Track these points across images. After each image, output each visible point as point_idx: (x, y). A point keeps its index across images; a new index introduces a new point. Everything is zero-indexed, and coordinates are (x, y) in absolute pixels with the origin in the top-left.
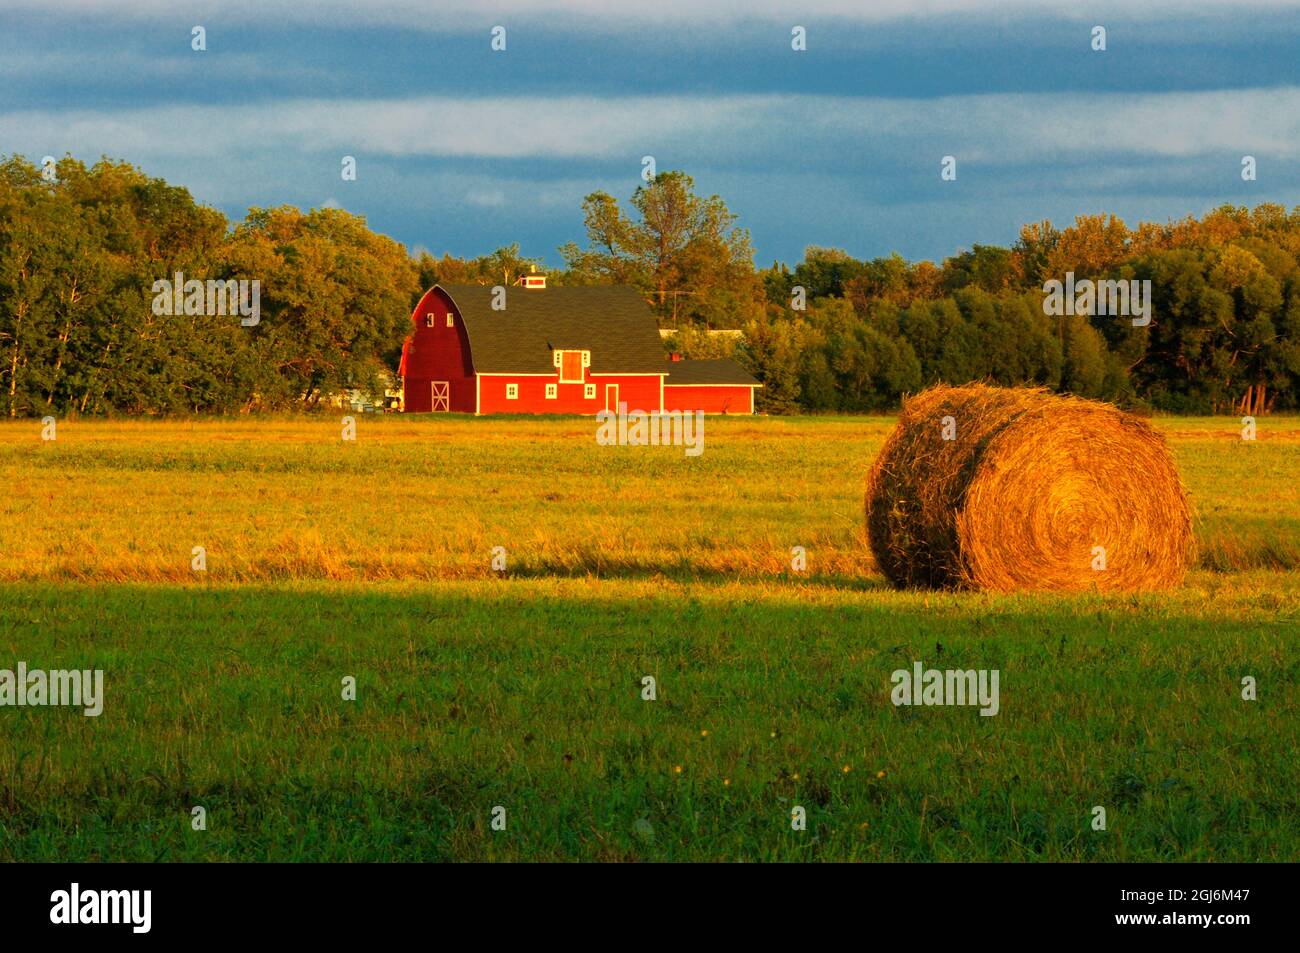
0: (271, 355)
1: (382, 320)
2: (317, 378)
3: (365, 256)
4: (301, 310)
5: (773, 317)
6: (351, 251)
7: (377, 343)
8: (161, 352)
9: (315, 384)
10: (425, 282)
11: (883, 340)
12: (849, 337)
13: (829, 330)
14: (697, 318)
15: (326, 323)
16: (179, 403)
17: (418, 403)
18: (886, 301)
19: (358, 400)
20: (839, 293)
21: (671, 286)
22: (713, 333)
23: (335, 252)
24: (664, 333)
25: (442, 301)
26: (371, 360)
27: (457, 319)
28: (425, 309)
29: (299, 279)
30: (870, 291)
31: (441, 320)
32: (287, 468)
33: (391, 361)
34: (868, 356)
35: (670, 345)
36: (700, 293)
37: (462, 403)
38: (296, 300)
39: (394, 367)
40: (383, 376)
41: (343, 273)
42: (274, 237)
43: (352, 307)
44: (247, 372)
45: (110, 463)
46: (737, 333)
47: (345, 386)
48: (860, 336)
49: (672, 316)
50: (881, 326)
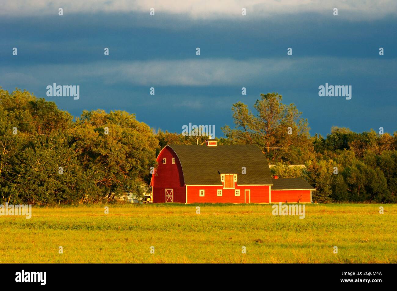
0: (93, 177)
1: (143, 161)
2: (114, 187)
3: (135, 132)
4: (106, 157)
5: (319, 159)
6: (128, 130)
7: (140, 172)
8: (44, 176)
9: (113, 190)
10: (162, 144)
11: (370, 169)
12: (354, 167)
13: (344, 165)
14: (284, 159)
15: (117, 163)
16: (51, 199)
17: (159, 199)
18: (369, 151)
19: (131, 197)
20: (348, 148)
21: (272, 145)
22: (292, 166)
23: (121, 130)
24: (270, 166)
25: (170, 152)
26: (138, 179)
27: (177, 160)
28: (163, 155)
29: (106, 143)
30: (361, 147)
31: (170, 161)
32: (130, 228)
33: (147, 179)
34: (363, 176)
35: (273, 172)
36: (285, 148)
37: (180, 199)
38: (104, 152)
39: (148, 182)
40: (143, 186)
41: (125, 140)
42: (94, 124)
43: (129, 155)
44: (82, 185)
45: (50, 227)
46: (303, 166)
47: (126, 191)
48: (359, 167)
49: (272, 158)
50: (368, 162)
